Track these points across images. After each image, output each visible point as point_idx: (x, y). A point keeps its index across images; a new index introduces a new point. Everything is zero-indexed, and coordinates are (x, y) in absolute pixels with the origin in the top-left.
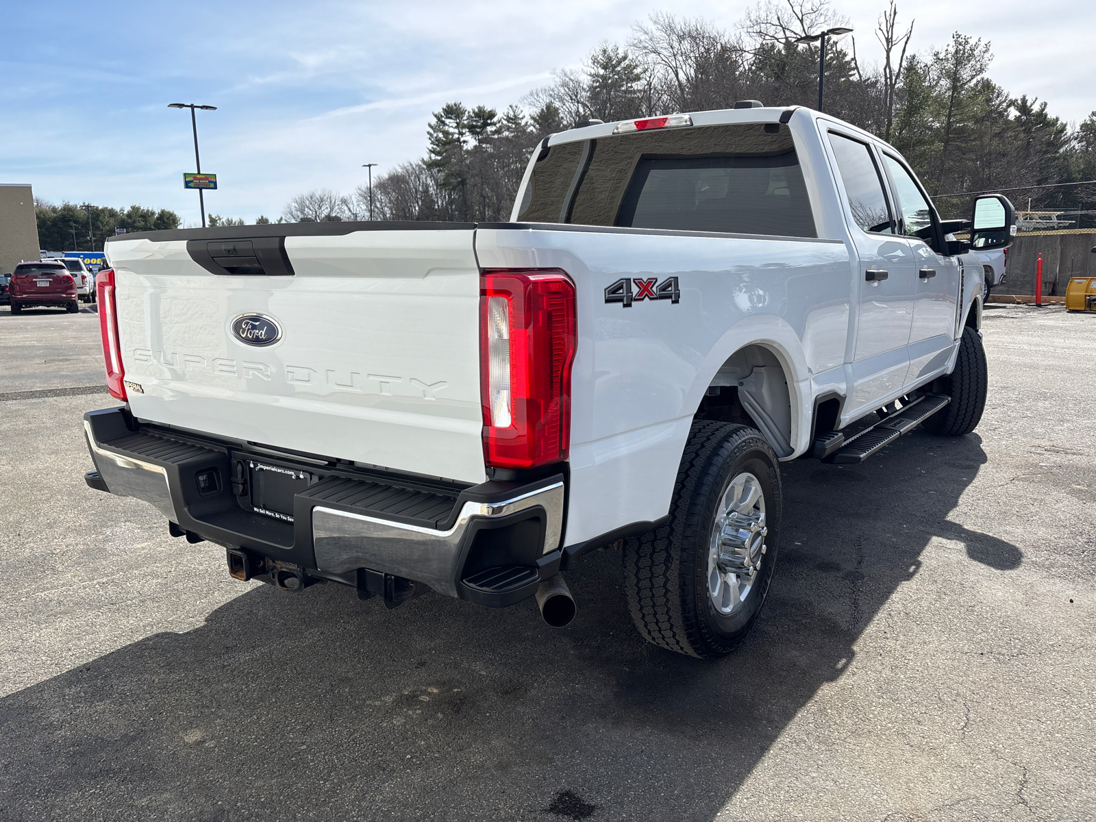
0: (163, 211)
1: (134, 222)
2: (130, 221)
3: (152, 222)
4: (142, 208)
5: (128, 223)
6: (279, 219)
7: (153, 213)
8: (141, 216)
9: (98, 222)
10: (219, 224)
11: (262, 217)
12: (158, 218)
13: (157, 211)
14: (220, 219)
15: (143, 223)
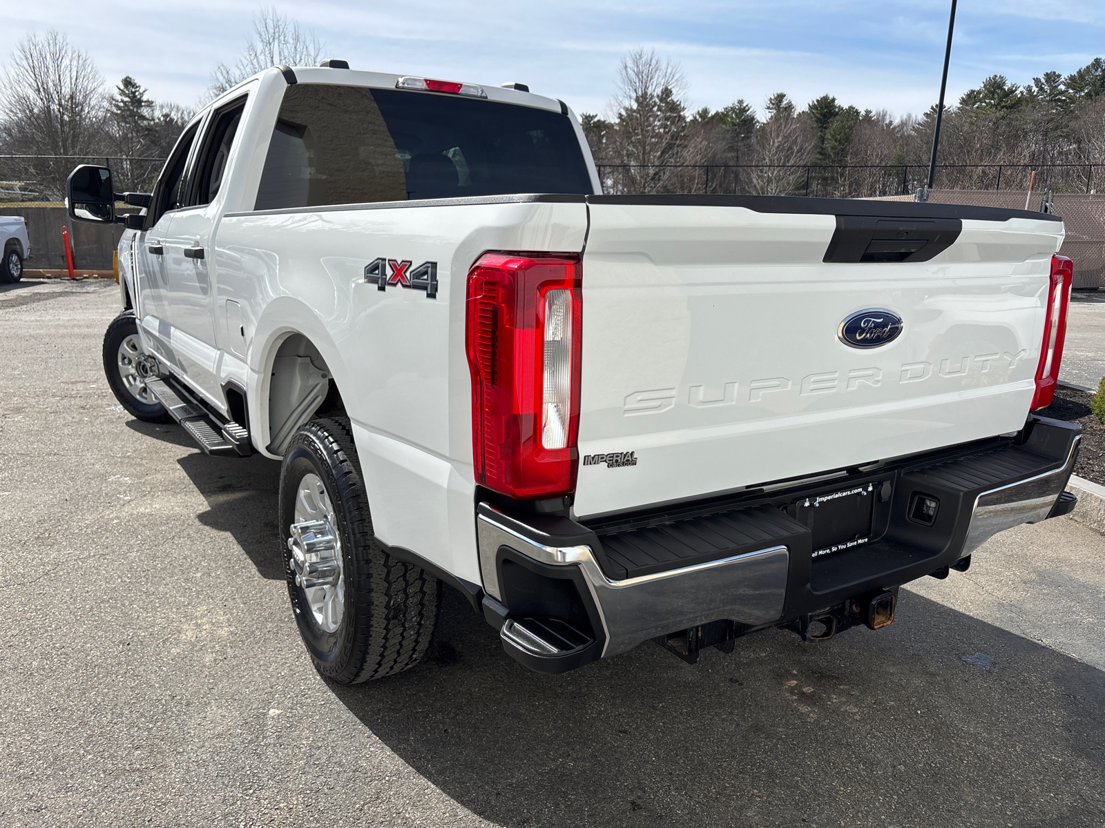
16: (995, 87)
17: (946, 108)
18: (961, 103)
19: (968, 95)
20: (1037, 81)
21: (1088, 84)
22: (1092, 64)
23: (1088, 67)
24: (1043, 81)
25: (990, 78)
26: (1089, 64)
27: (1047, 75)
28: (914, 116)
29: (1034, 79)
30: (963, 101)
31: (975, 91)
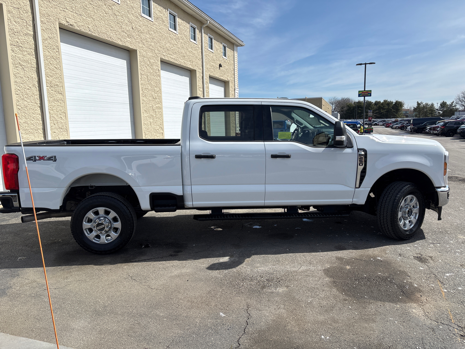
0: (397, 102)
1: (384, 107)
2: (382, 106)
3: (391, 106)
4: (388, 101)
5: (381, 107)
6: (452, 102)
7: (392, 103)
8: (387, 104)
9: (370, 108)
10: (422, 105)
11: (443, 101)
12: (394, 105)
13: (394, 101)
14: (422, 103)
15: (387, 107)
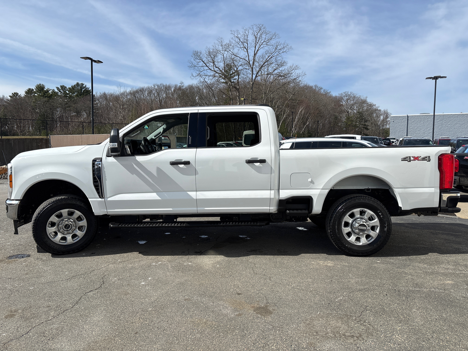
16: (40, 88)
17: (19, 95)
18: (25, 93)
19: (28, 90)
20: (58, 88)
21: (76, 92)
22: (76, 84)
23: (75, 85)
24: (60, 88)
25: (38, 85)
26: (75, 84)
27: (61, 86)
28: (5, 96)
29: (56, 87)
30: (26, 92)
31: (31, 89)
